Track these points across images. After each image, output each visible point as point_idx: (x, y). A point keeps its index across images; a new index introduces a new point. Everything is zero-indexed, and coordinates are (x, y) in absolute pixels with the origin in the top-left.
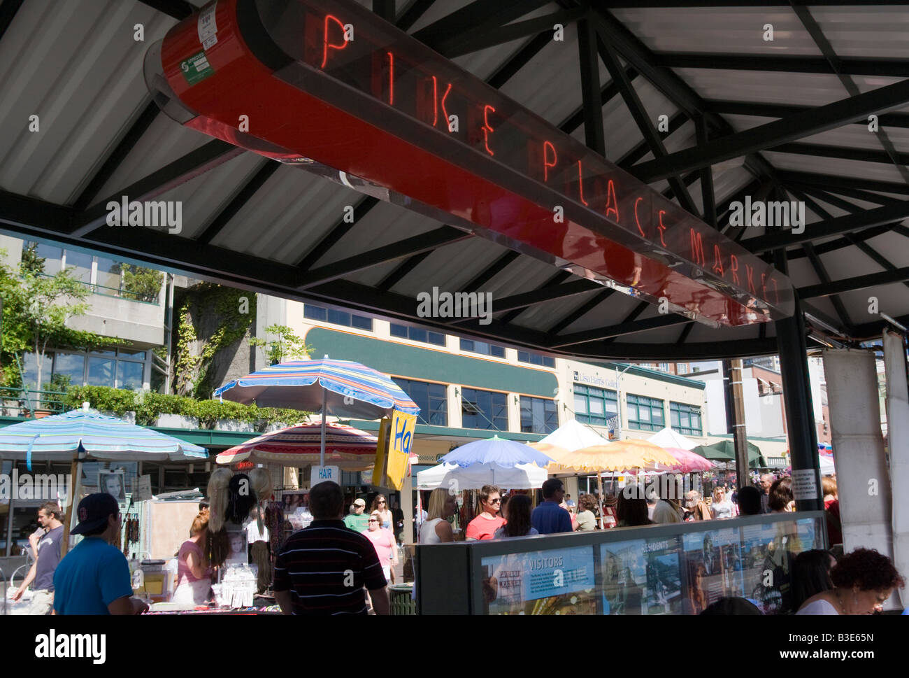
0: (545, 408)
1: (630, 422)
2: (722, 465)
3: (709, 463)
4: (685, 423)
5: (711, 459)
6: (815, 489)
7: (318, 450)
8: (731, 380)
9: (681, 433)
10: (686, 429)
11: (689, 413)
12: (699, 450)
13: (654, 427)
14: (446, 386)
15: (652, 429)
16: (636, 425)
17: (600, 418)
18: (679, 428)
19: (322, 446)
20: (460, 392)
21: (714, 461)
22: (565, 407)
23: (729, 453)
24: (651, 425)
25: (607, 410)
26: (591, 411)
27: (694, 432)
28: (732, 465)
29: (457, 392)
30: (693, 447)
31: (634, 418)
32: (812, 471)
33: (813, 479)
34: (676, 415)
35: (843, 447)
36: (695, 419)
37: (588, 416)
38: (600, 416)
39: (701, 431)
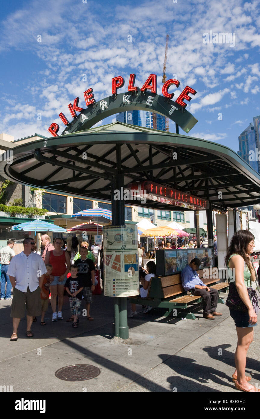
0: (127, 210)
1: (158, 216)
2: (192, 235)
3: (188, 234)
4: (178, 217)
5: (188, 233)
6: (212, 244)
7: (97, 231)
8: (196, 214)
9: (177, 221)
10: (178, 219)
11: (180, 213)
12: (185, 230)
13: (167, 219)
14: (92, 202)
15: (166, 220)
16: (160, 217)
17: (148, 215)
18: (176, 219)
19: (98, 230)
20: (97, 204)
21: (189, 234)
22: (135, 210)
23: (194, 231)
24: (166, 218)
25: (150, 212)
26: (144, 212)
27: (182, 221)
28: (195, 235)
29: (96, 204)
30: (183, 229)
31: (160, 215)
32: (212, 240)
33: (212, 241)
34: (175, 215)
35: (219, 235)
36: (182, 216)
37: (143, 214)
38: (147, 214)
39: (184, 220)
